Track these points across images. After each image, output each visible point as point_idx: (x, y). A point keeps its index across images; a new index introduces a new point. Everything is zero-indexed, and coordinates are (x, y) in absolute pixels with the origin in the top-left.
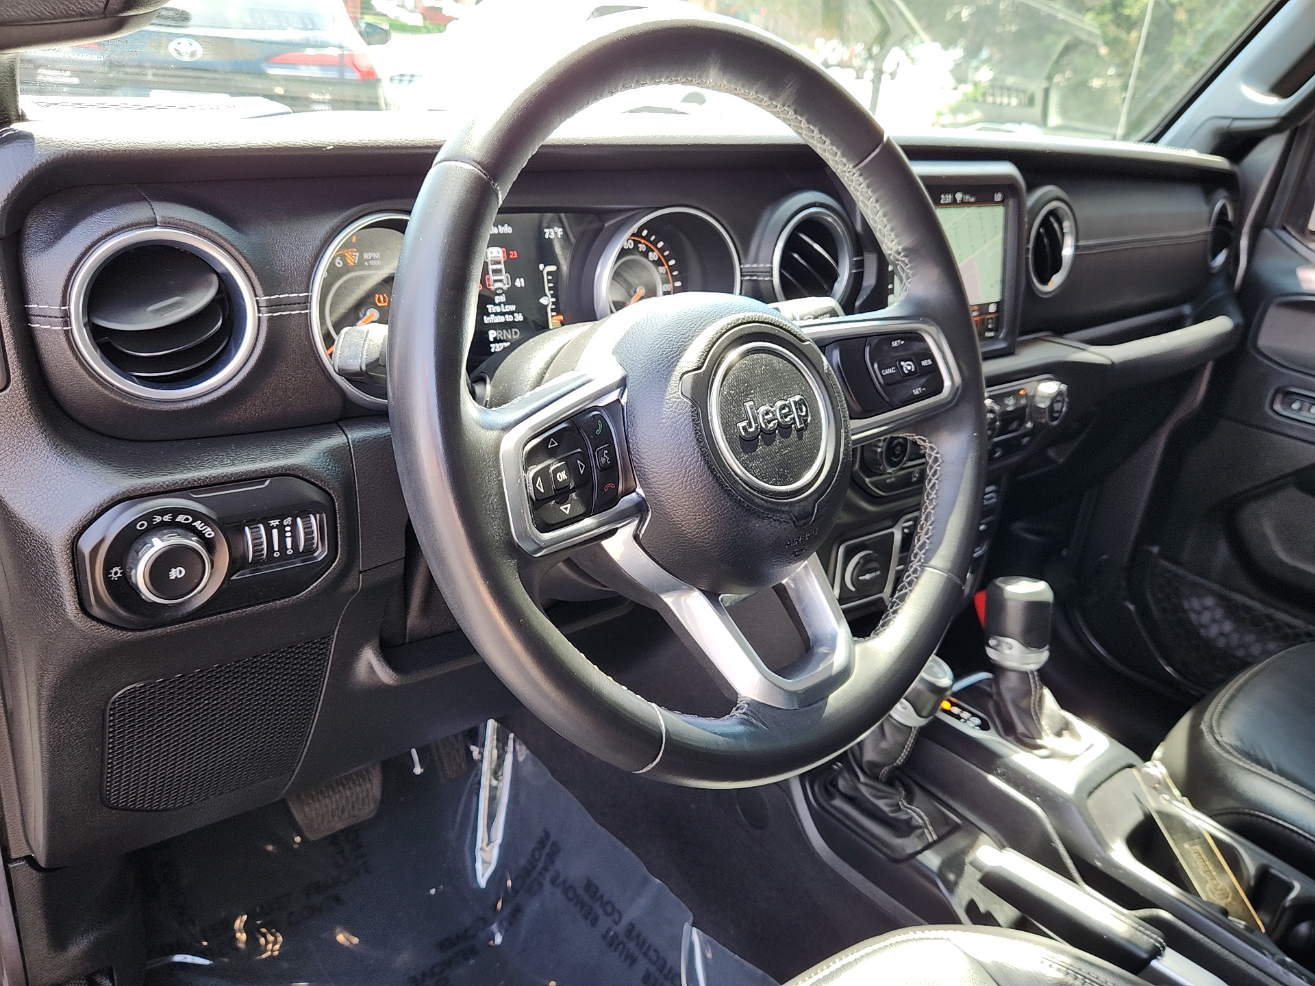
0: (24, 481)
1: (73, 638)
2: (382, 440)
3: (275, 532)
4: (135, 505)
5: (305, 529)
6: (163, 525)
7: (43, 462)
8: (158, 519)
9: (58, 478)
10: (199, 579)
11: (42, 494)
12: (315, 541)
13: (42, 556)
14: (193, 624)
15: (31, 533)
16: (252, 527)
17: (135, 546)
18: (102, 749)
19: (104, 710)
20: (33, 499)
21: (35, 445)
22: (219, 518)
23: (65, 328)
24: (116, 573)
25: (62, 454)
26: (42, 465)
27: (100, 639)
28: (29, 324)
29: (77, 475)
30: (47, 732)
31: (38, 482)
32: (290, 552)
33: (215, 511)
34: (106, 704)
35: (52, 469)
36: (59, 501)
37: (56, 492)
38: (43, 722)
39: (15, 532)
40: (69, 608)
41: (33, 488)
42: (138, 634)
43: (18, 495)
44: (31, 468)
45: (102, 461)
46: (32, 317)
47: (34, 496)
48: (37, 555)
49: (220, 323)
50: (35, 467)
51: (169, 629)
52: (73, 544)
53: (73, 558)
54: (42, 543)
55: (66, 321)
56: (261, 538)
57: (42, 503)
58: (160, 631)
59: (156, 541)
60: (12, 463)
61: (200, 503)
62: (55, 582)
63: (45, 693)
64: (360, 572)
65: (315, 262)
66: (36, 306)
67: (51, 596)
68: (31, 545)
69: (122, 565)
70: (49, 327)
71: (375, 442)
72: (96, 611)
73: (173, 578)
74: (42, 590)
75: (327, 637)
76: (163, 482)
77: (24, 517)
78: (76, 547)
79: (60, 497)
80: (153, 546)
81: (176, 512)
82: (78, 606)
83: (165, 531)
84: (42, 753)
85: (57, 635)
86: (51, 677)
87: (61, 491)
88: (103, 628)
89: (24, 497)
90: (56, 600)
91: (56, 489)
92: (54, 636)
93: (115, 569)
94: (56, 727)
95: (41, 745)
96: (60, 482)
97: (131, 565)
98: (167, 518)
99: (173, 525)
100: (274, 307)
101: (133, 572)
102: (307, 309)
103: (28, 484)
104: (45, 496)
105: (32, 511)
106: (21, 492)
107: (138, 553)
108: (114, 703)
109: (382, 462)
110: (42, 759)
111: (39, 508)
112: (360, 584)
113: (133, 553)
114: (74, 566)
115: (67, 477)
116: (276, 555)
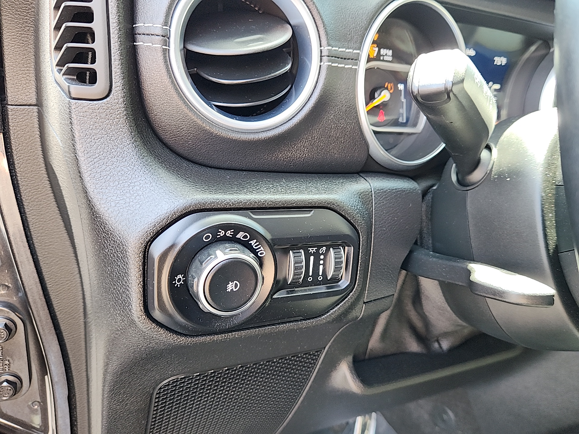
0: (111, 184)
1: (135, 337)
2: (394, 191)
3: (312, 258)
4: (205, 217)
5: (335, 258)
6: (225, 239)
7: (130, 169)
8: (222, 233)
9: (141, 185)
10: (250, 294)
11: (125, 198)
12: (342, 271)
13: (118, 257)
14: (236, 334)
15: (111, 234)
16: (295, 251)
17: (199, 257)
18: (147, 422)
19: (152, 394)
20: (117, 202)
21: (125, 153)
22: (272, 239)
23: (164, 47)
24: (179, 280)
25: (147, 165)
26: (129, 172)
27: (158, 341)
28: (135, 44)
29: (157, 185)
30: (107, 407)
31: (124, 187)
32: (320, 278)
33: (270, 233)
34: (154, 389)
35: (137, 176)
36: (138, 206)
37: (138, 197)
38: (105, 399)
39: (99, 232)
40: (135, 309)
41: (119, 192)
42: (189, 339)
43: (105, 197)
44: (119, 174)
45: (179, 176)
46: (138, 36)
47: (118, 199)
48: (114, 256)
49: (288, 67)
50: (123, 172)
51: (216, 337)
52: (146, 248)
53: (144, 261)
54: (119, 244)
55: (166, 41)
56: (301, 263)
57: (124, 206)
58: (208, 338)
59: (219, 253)
60: (104, 167)
61: (257, 223)
62: (126, 282)
63: (109, 378)
64: (364, 303)
65: (369, 25)
66: (142, 24)
67: (121, 295)
68: (110, 245)
69: (185, 272)
70: (151, 44)
71: (389, 192)
72: (157, 314)
73: (229, 290)
74: (114, 289)
75: (320, 351)
76: (230, 200)
77: (107, 218)
78: (148, 251)
79: (141, 203)
80: (216, 257)
81: (238, 228)
82: (142, 308)
83: (227, 245)
84: (102, 422)
85: (121, 333)
86: (114, 365)
87: (142, 197)
88: (162, 331)
89: (109, 199)
90: (124, 300)
91: (138, 195)
92: (120, 332)
93: (180, 276)
94: (115, 404)
95: (103, 416)
96: (142, 189)
97: (194, 274)
98: (229, 233)
99: (234, 240)
100: (333, 58)
101: (196, 280)
102: (357, 65)
103: (115, 188)
104: (128, 200)
105: (115, 213)
106: (107, 194)
107: (201, 264)
108: (160, 388)
109: (393, 210)
110: (102, 427)
111: (121, 210)
112: (362, 313)
113: (196, 263)
114: (144, 269)
115: (148, 185)
116: (310, 279)
